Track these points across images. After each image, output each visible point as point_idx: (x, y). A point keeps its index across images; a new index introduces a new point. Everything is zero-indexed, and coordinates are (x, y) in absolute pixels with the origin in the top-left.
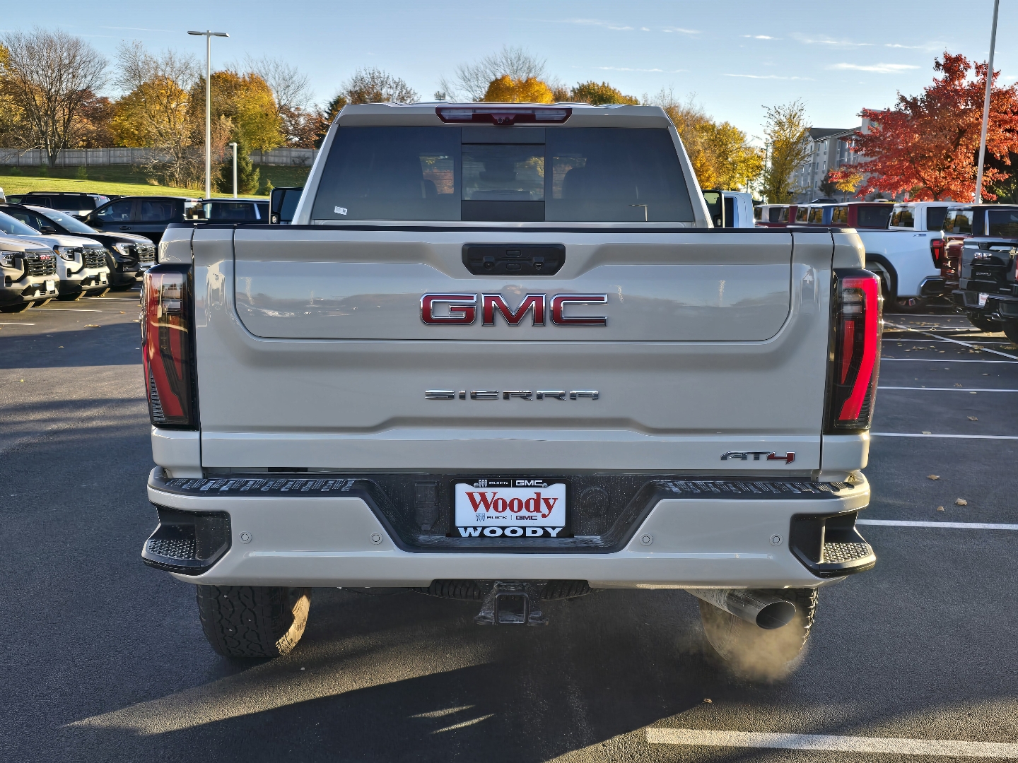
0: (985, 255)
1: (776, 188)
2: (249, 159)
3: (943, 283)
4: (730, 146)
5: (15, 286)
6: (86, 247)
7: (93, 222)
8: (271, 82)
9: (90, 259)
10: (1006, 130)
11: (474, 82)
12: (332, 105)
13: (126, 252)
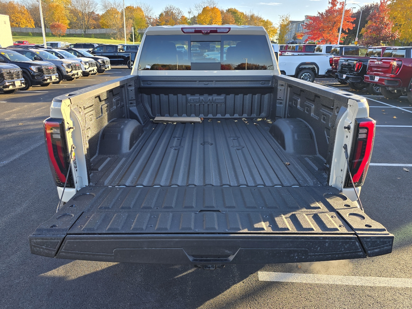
0: (346, 63)
1: (281, 39)
2: (137, 32)
3: (332, 71)
4: (268, 26)
5: (69, 74)
6: (90, 61)
7: (93, 53)
8: (143, 9)
9: (91, 65)
10: (347, 22)
11: (198, 8)
12: (160, 16)
13: (101, 62)
